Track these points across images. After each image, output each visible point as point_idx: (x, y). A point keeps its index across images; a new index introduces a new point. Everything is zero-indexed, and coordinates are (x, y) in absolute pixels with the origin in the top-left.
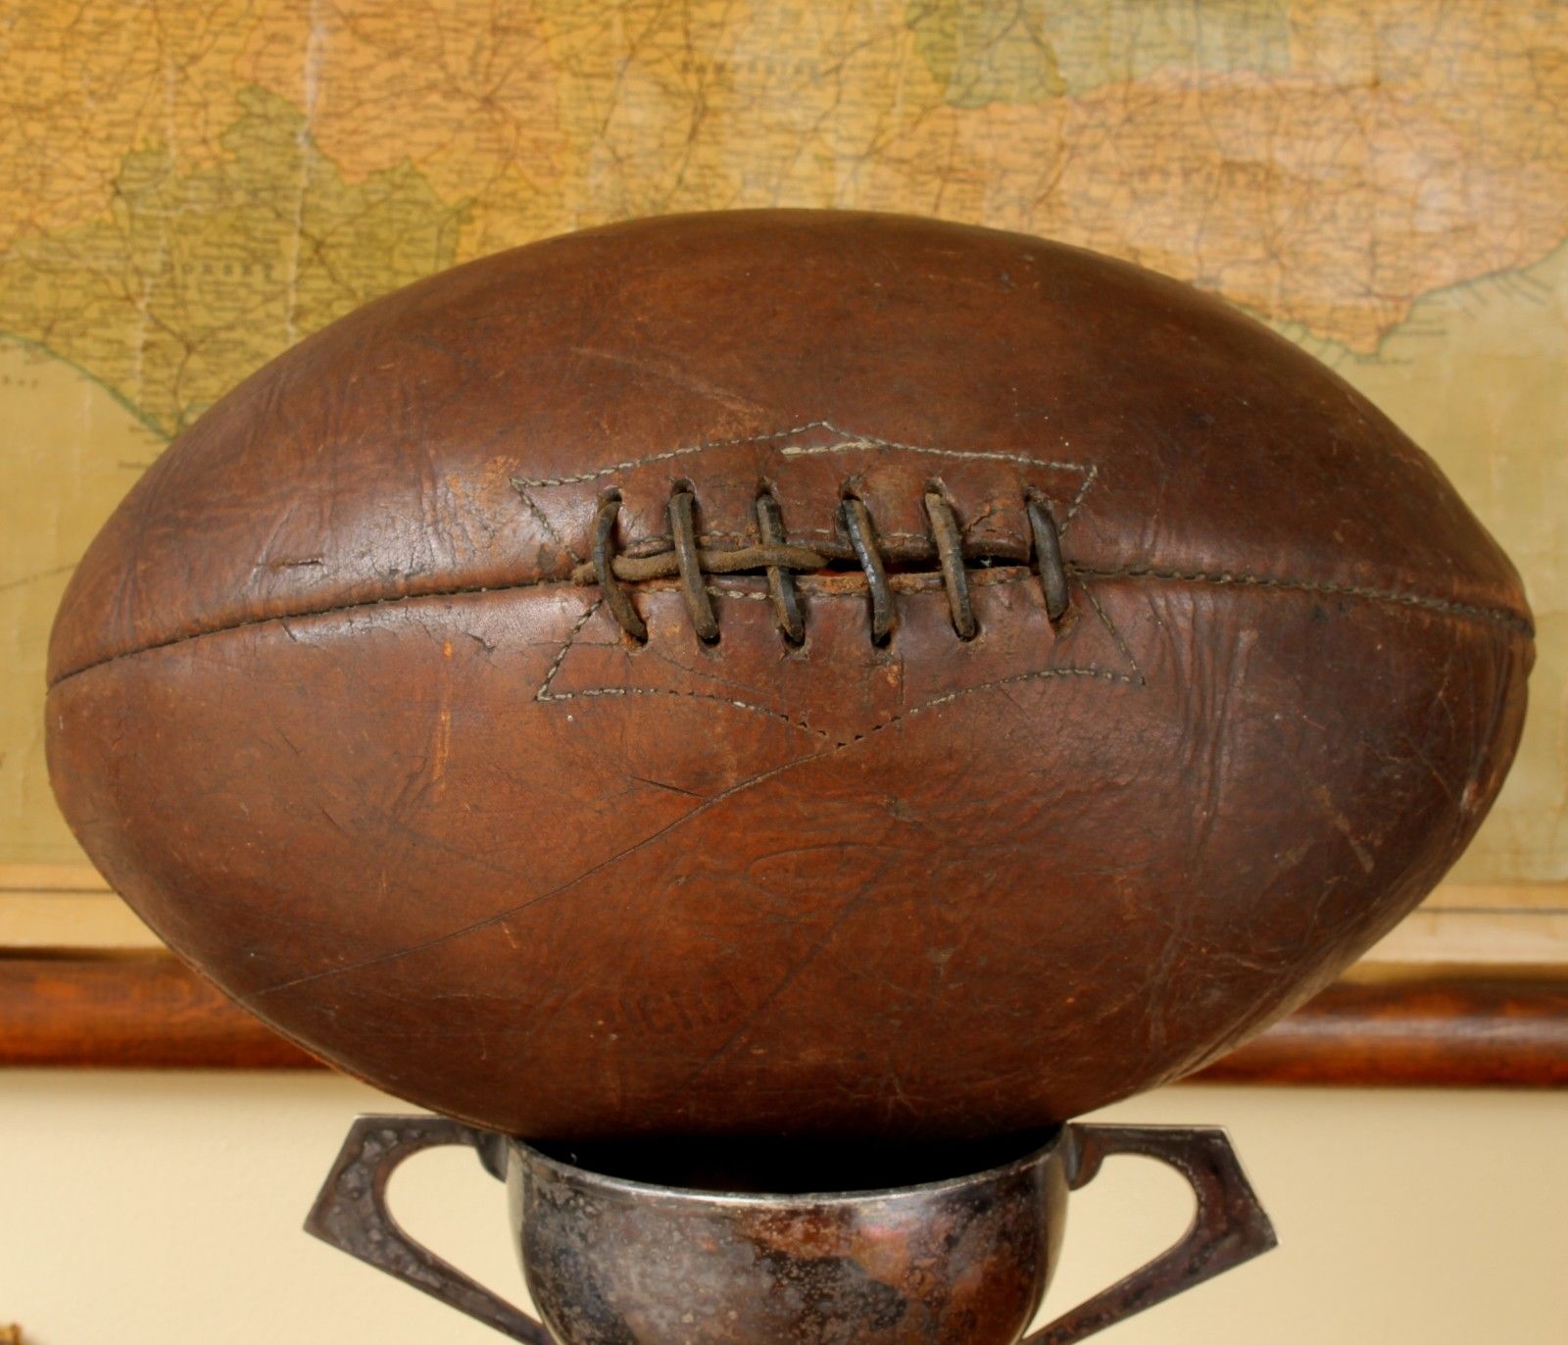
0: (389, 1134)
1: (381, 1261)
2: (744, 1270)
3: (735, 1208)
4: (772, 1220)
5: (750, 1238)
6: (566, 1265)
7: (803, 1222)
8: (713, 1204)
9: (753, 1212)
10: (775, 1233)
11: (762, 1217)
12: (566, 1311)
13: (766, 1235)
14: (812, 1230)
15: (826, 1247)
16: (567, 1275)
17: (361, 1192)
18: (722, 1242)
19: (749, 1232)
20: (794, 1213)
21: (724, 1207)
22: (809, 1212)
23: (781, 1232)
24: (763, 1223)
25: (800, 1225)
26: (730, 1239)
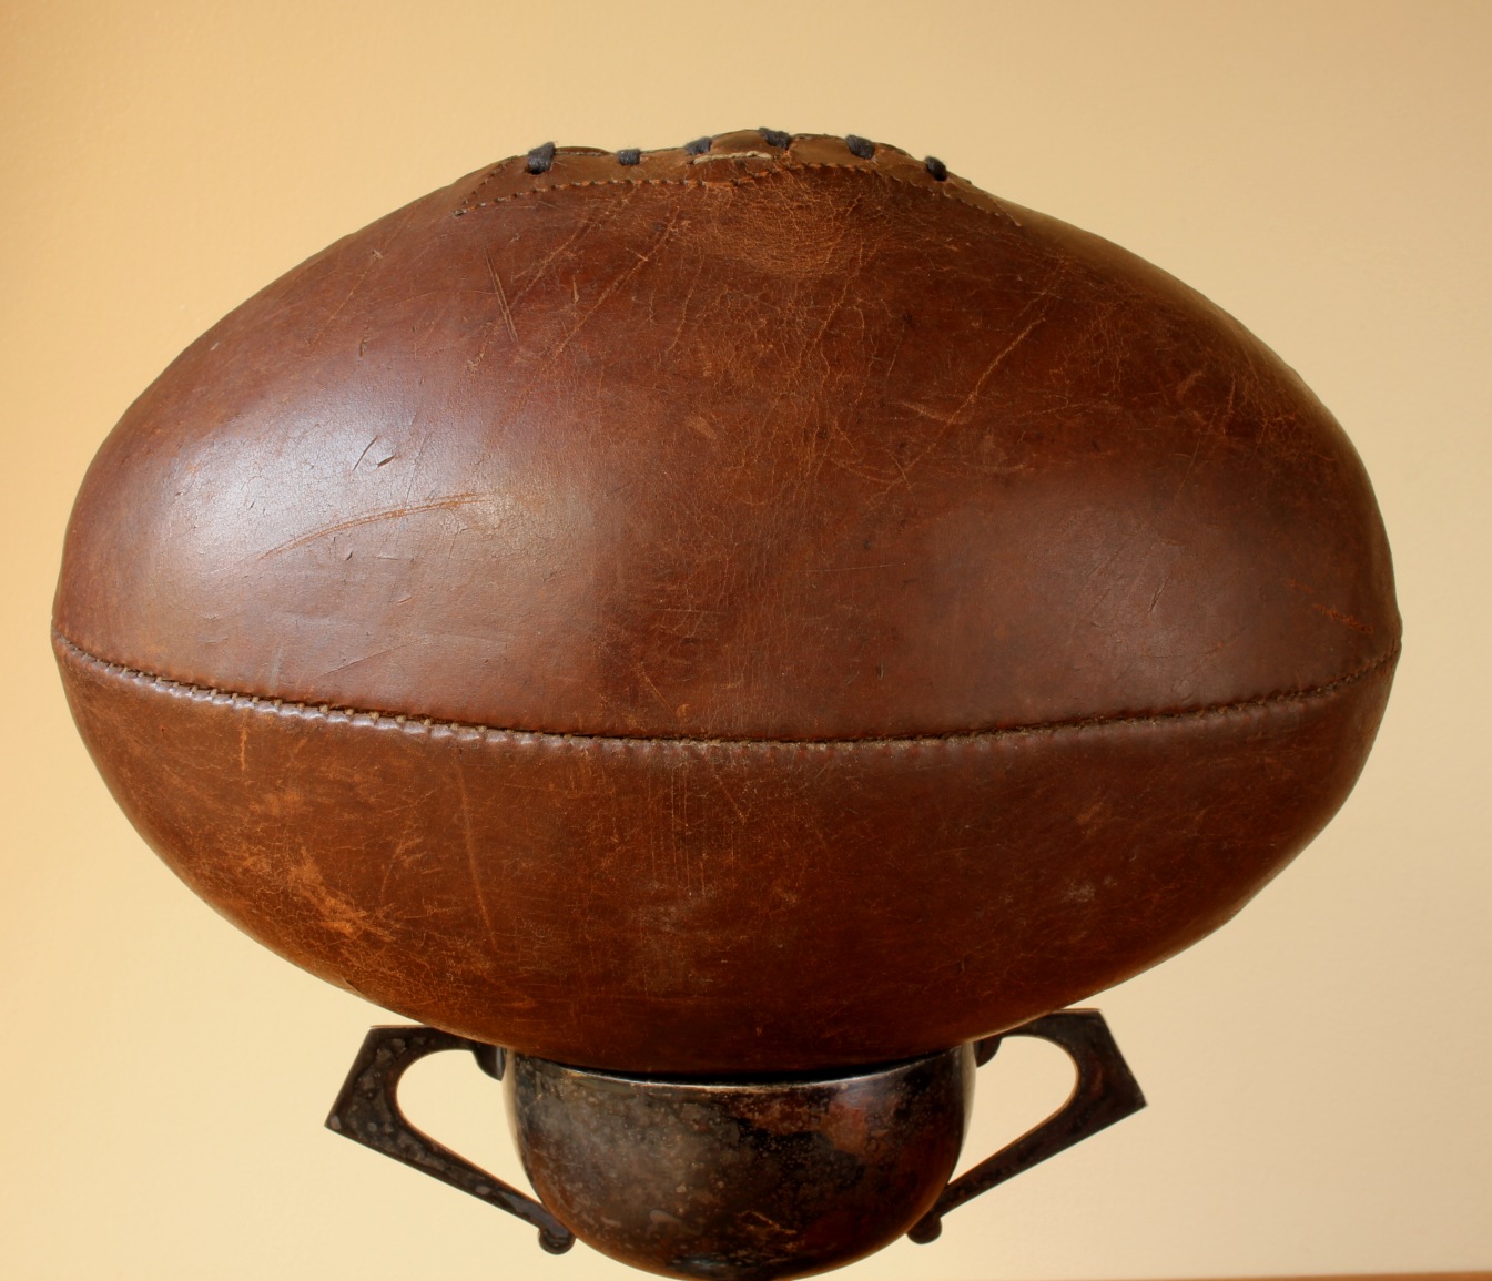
0: (398, 1042)
1: (393, 1150)
2: (730, 1146)
3: (722, 1094)
4: (754, 1103)
5: (735, 1119)
6: (570, 1148)
7: (780, 1103)
8: (704, 1091)
9: (737, 1096)
10: (757, 1114)
11: (746, 1100)
12: (568, 1187)
13: (749, 1115)
14: (788, 1110)
15: (800, 1124)
16: (570, 1156)
17: (375, 1092)
18: (711, 1123)
19: (734, 1114)
20: (773, 1096)
21: (712, 1093)
22: (784, 1094)
23: (761, 1112)
24: (747, 1105)
25: (778, 1106)
26: (718, 1120)
